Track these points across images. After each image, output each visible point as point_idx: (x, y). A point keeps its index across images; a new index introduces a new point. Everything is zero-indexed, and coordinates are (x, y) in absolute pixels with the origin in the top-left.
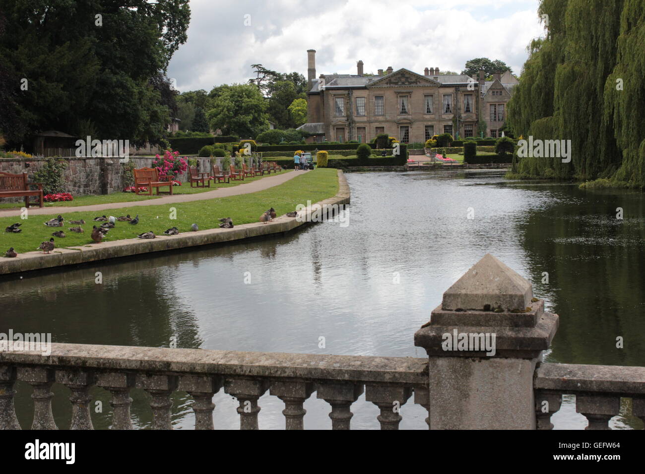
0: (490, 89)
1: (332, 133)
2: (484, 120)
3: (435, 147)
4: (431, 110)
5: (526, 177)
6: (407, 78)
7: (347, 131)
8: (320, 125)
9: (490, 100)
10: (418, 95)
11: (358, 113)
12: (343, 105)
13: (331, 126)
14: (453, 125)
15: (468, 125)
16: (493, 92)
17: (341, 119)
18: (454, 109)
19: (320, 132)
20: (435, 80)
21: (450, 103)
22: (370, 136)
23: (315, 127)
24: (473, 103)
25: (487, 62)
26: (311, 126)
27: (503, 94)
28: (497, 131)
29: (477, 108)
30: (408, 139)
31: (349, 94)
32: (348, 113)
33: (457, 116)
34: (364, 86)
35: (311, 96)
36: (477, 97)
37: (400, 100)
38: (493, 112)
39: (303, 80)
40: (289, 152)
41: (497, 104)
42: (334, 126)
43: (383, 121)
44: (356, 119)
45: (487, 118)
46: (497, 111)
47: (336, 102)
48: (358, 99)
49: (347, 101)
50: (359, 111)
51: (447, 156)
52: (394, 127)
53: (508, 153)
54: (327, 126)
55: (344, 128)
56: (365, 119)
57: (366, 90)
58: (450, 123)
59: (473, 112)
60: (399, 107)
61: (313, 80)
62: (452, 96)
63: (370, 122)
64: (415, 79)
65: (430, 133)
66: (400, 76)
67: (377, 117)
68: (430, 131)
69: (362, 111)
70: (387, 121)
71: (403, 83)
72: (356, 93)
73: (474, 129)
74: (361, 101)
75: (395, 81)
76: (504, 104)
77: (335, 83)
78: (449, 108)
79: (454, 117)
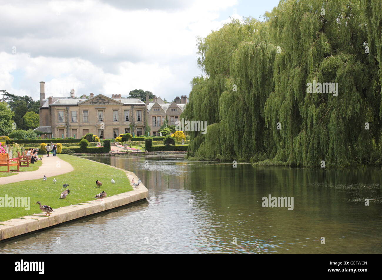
0: (152, 107)
1: (56, 132)
2: (149, 125)
3: (121, 141)
4: (117, 120)
5: (202, 159)
6: (103, 100)
7: (65, 131)
8: (48, 128)
9: (152, 113)
10: (109, 110)
11: (72, 121)
12: (63, 116)
13: (56, 128)
14: (130, 128)
15: (139, 128)
16: (154, 109)
17: (62, 125)
18: (131, 119)
19: (49, 132)
20: (119, 102)
21: (128, 115)
22: (80, 134)
23: (46, 129)
24: (142, 115)
25: (142, 92)
26: (43, 128)
27: (160, 110)
28: (157, 132)
29: (144, 119)
30: (103, 136)
31: (67, 109)
32: (67, 120)
33: (133, 123)
34: (76, 104)
35: (42, 110)
36: (145, 112)
37: (98, 113)
38: (155, 121)
39: (31, 100)
40: (31, 144)
41: (157, 116)
42: (57, 128)
43: (87, 126)
44: (71, 124)
45: (150, 124)
46: (156, 120)
47: (59, 114)
48: (72, 112)
49: (65, 113)
50: (73, 119)
51: (132, 147)
52: (95, 130)
53: (171, 145)
54: (53, 128)
55: (64, 130)
56: (77, 124)
57: (77, 107)
58: (128, 127)
59: (142, 121)
60: (98, 117)
61: (43, 100)
62: (130, 111)
63: (80, 126)
64: (108, 100)
65: (116, 133)
66: (98, 98)
67: (85, 123)
68: (116, 132)
69: (75, 119)
70: (90, 126)
71: (100, 103)
72: (71, 108)
73: (143, 131)
74: (74, 113)
75: (95, 102)
76: (160, 116)
77: (59, 102)
78: (128, 118)
79: (131, 124)
